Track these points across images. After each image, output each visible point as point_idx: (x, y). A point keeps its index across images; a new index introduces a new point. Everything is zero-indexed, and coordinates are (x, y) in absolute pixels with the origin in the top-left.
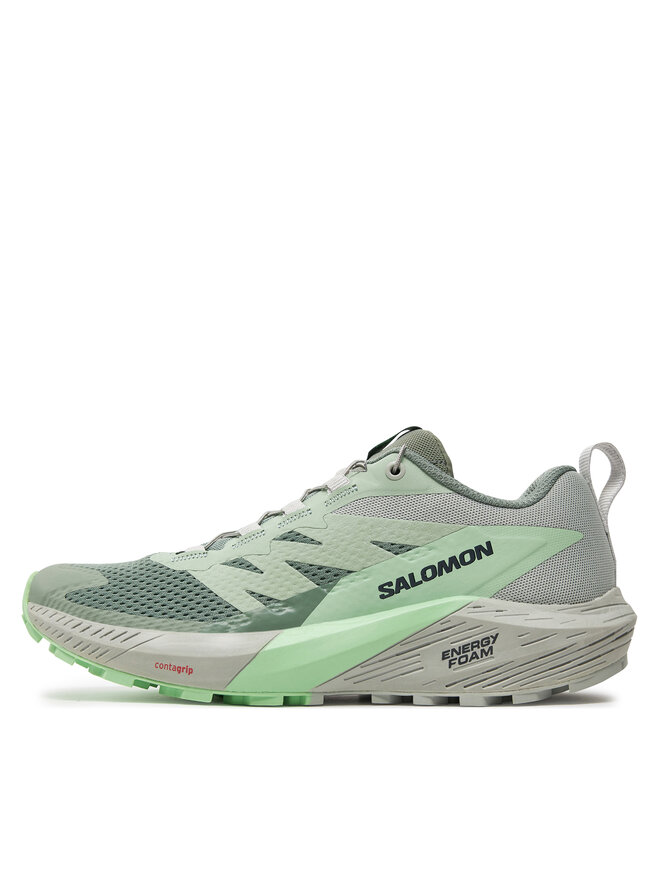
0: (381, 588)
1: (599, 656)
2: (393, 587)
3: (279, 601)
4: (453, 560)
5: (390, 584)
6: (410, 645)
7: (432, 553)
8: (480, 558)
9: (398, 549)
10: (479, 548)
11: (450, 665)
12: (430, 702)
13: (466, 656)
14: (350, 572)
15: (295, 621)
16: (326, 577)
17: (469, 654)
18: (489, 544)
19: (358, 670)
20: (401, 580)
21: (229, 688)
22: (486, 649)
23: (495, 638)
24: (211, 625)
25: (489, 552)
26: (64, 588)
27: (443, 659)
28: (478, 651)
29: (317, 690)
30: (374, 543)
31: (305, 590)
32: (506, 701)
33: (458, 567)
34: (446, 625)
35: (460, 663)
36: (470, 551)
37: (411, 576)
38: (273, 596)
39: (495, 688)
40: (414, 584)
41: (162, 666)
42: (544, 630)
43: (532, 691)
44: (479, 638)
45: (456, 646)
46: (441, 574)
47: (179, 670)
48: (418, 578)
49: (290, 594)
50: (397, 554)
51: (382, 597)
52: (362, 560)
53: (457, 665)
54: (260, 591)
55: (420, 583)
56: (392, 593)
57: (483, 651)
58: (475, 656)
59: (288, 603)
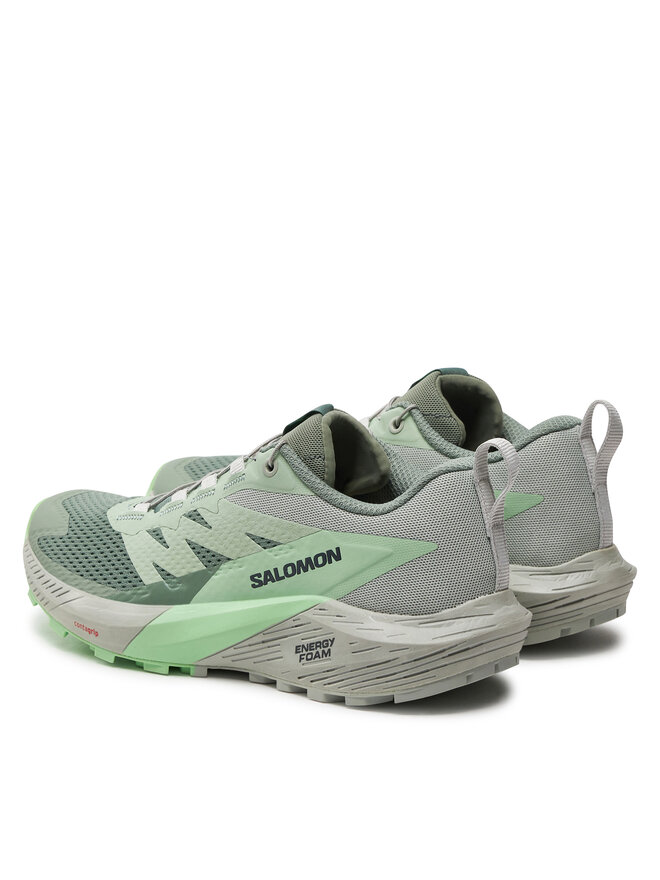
0: (252, 578)
1: (428, 671)
2: (262, 579)
3: (175, 578)
4: (308, 560)
5: (259, 575)
6: (270, 635)
7: (293, 551)
8: (330, 562)
9: (267, 544)
10: (330, 552)
11: (301, 659)
12: (288, 689)
13: (312, 654)
14: (229, 559)
15: (185, 598)
16: (213, 560)
17: (314, 652)
18: (338, 549)
19: (232, 651)
20: (267, 573)
21: (125, 653)
22: (326, 650)
23: (332, 641)
24: (119, 592)
25: (338, 558)
26: (41, 530)
27: (297, 652)
28: (320, 650)
29: (199, 663)
30: (249, 535)
31: (195, 570)
32: (340, 701)
33: (313, 568)
34: (296, 623)
35: (307, 659)
36: (322, 554)
37: (276, 570)
38: (171, 572)
39: (332, 688)
40: (279, 579)
41: (79, 626)
42: (369, 642)
43: (360, 696)
44: (321, 639)
45: (305, 642)
46: (299, 573)
47: (90, 631)
48: (281, 574)
49: (184, 572)
50: (265, 548)
51: (254, 586)
52: (238, 550)
53: (304, 661)
54: (162, 565)
55: (283, 578)
56: (261, 584)
57: (323, 651)
58: (317, 655)
59: (182, 580)
